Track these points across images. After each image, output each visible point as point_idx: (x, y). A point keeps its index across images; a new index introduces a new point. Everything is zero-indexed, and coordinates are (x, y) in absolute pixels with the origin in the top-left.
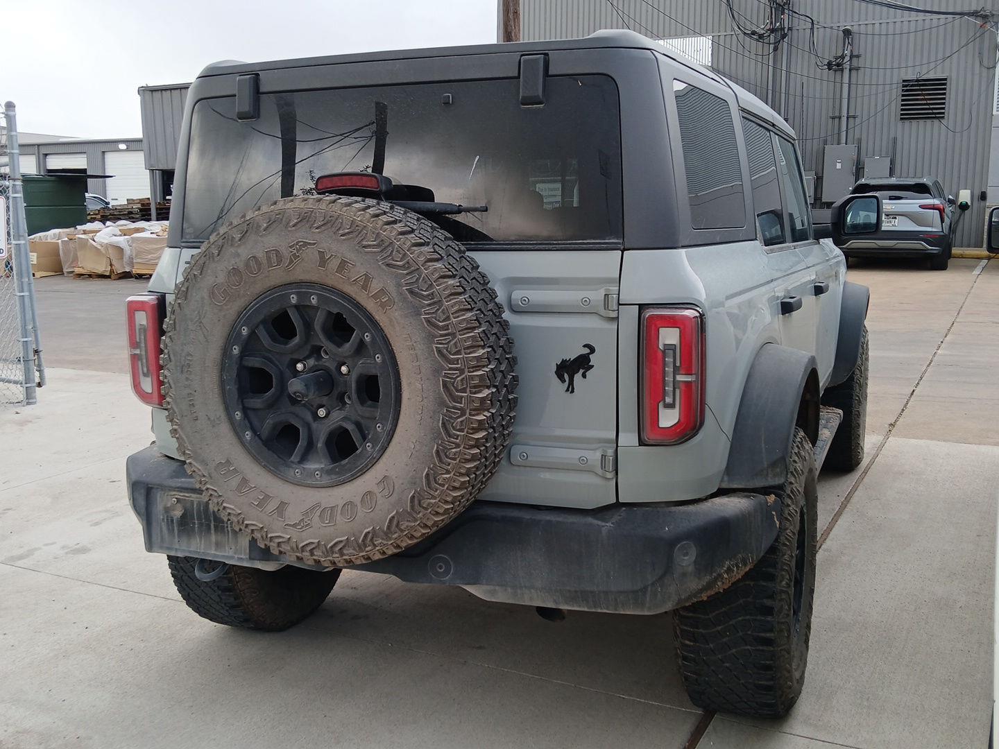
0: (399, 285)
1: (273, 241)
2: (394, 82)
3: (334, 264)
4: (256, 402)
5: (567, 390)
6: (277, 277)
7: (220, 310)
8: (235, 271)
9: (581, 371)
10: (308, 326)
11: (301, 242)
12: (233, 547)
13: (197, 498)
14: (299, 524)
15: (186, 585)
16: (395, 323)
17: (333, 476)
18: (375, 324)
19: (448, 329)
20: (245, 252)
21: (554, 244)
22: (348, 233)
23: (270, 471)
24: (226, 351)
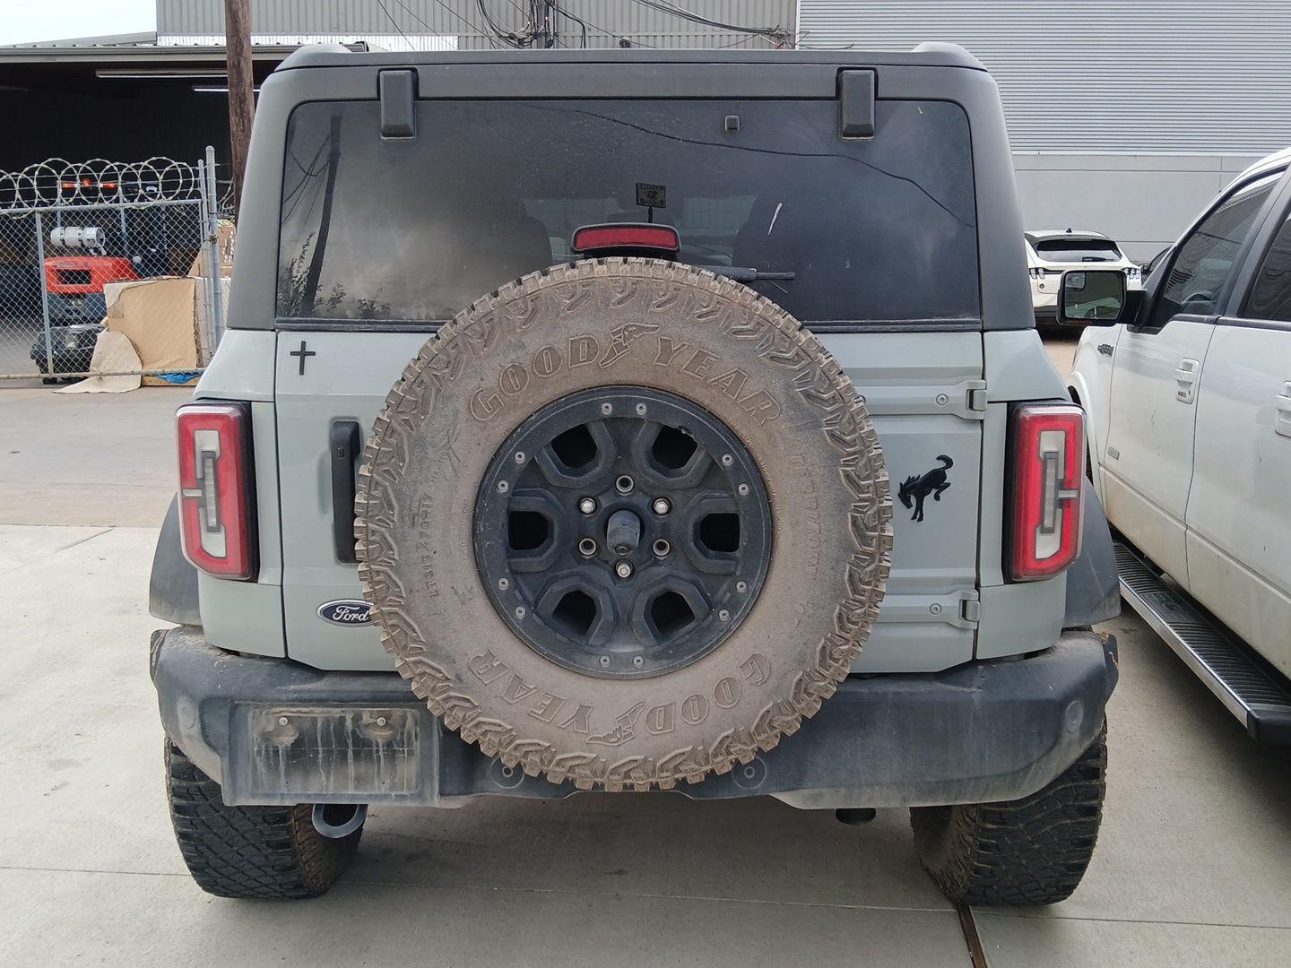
0: (789, 387)
1: (583, 326)
2: (650, 94)
3: (685, 359)
4: (533, 562)
5: (914, 518)
6: (583, 376)
7: (483, 429)
8: (517, 370)
9: (934, 491)
10: (622, 447)
11: (632, 326)
12: (388, 781)
13: (322, 713)
14: (613, 735)
15: (208, 847)
16: (779, 440)
17: (664, 662)
18: (738, 441)
19: (855, 446)
20: (535, 342)
21: (891, 324)
22: (708, 314)
23: (558, 664)
24: (483, 491)
